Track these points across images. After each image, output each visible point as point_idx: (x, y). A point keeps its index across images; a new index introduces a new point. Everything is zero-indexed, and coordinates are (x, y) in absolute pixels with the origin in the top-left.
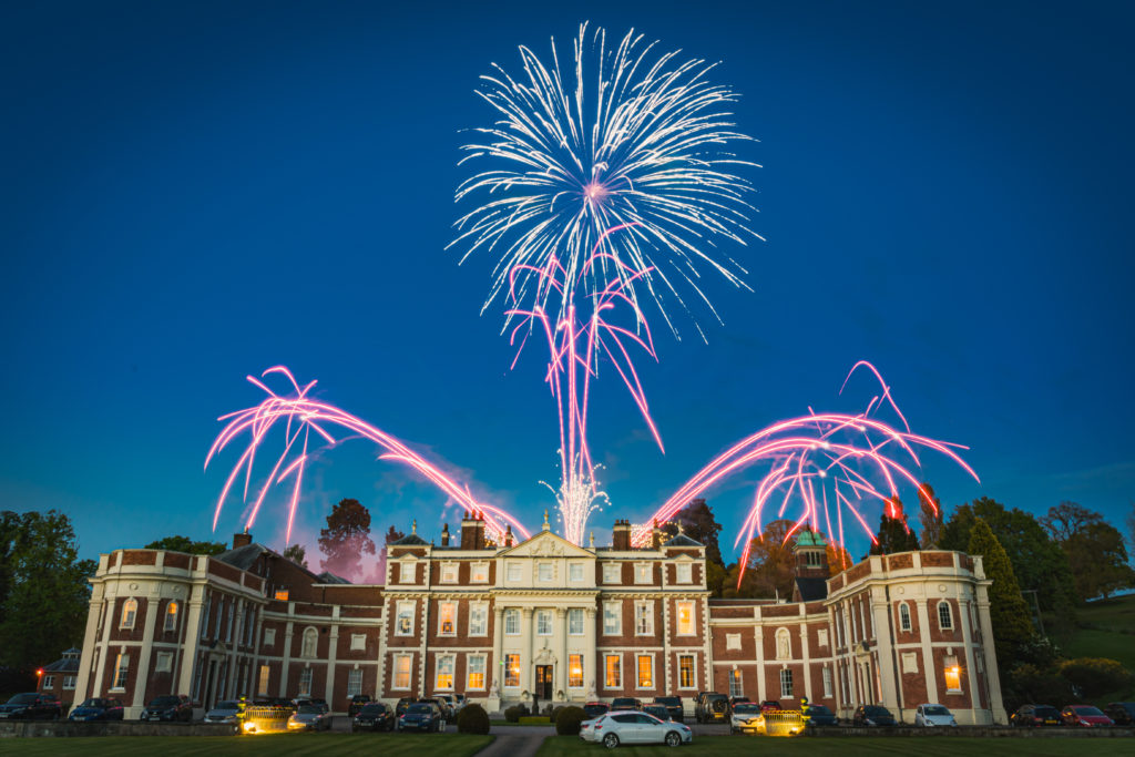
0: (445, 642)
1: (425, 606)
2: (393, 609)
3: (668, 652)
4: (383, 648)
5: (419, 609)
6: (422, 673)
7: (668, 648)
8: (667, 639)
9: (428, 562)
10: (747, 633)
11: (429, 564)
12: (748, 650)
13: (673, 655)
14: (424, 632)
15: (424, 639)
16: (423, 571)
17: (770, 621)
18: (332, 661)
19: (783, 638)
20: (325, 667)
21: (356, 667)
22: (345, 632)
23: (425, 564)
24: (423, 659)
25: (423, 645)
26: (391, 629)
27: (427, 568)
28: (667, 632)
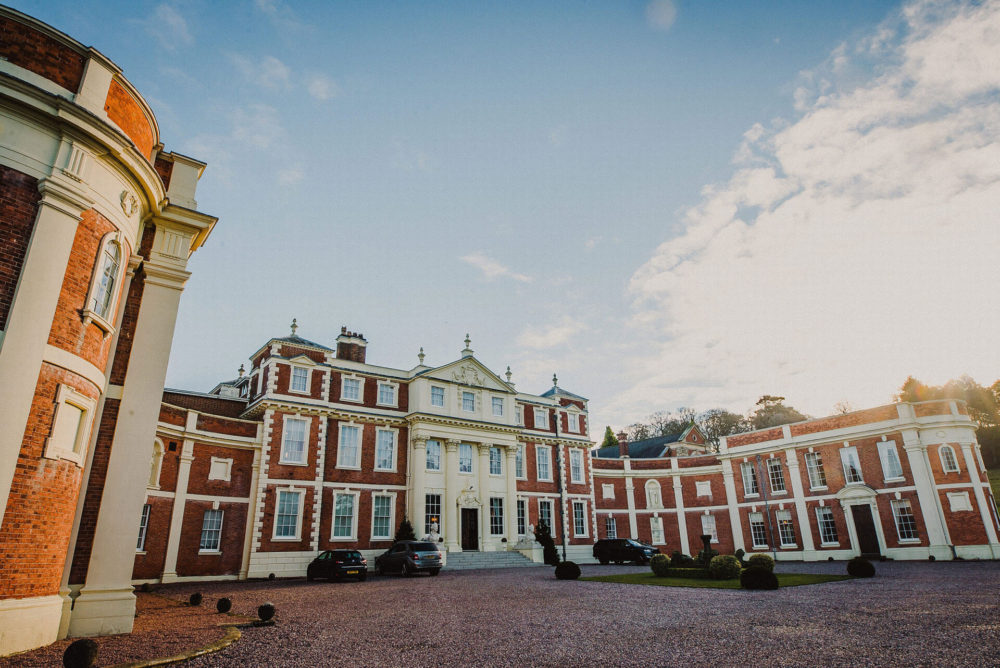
0: (346, 476)
1: (323, 427)
2: (278, 425)
3: (565, 499)
4: (261, 480)
5: (315, 430)
6: (317, 516)
7: (566, 495)
8: (564, 485)
9: (328, 370)
10: (620, 484)
11: (329, 374)
12: (620, 501)
13: (569, 501)
14: (321, 461)
15: (320, 470)
16: (322, 381)
17: (641, 473)
18: (181, 497)
19: (653, 490)
20: (170, 504)
21: (216, 507)
22: (203, 454)
23: (324, 373)
24: (318, 498)
25: (320, 478)
26: (274, 453)
27: (327, 378)
28: (564, 479)
